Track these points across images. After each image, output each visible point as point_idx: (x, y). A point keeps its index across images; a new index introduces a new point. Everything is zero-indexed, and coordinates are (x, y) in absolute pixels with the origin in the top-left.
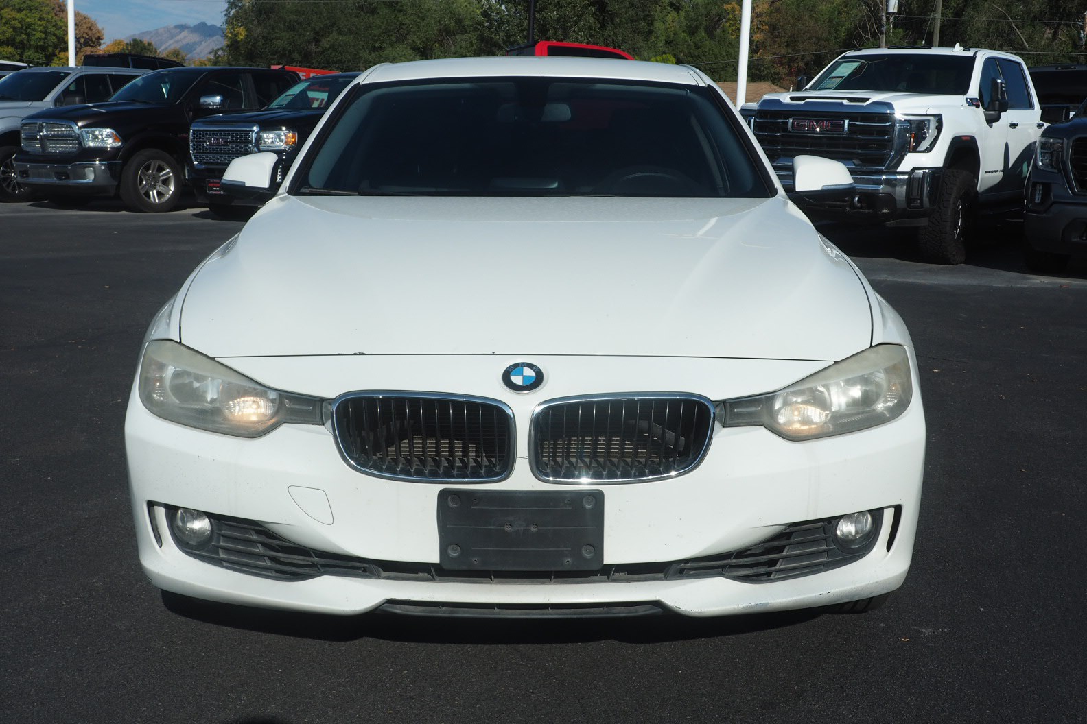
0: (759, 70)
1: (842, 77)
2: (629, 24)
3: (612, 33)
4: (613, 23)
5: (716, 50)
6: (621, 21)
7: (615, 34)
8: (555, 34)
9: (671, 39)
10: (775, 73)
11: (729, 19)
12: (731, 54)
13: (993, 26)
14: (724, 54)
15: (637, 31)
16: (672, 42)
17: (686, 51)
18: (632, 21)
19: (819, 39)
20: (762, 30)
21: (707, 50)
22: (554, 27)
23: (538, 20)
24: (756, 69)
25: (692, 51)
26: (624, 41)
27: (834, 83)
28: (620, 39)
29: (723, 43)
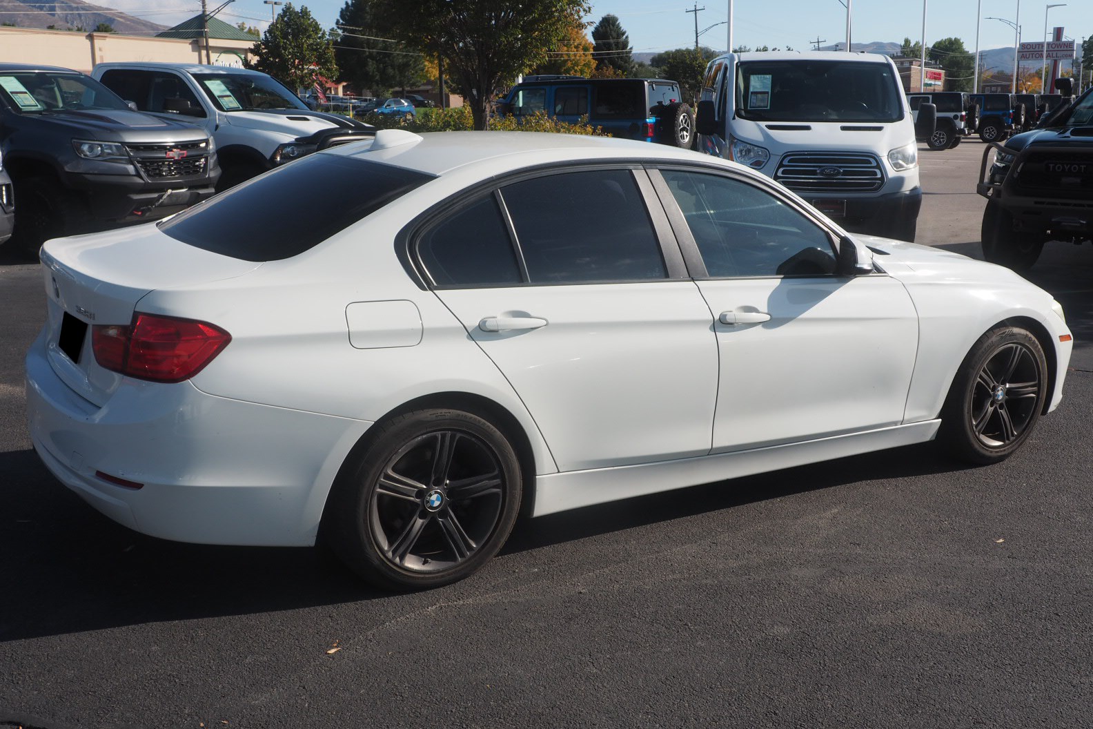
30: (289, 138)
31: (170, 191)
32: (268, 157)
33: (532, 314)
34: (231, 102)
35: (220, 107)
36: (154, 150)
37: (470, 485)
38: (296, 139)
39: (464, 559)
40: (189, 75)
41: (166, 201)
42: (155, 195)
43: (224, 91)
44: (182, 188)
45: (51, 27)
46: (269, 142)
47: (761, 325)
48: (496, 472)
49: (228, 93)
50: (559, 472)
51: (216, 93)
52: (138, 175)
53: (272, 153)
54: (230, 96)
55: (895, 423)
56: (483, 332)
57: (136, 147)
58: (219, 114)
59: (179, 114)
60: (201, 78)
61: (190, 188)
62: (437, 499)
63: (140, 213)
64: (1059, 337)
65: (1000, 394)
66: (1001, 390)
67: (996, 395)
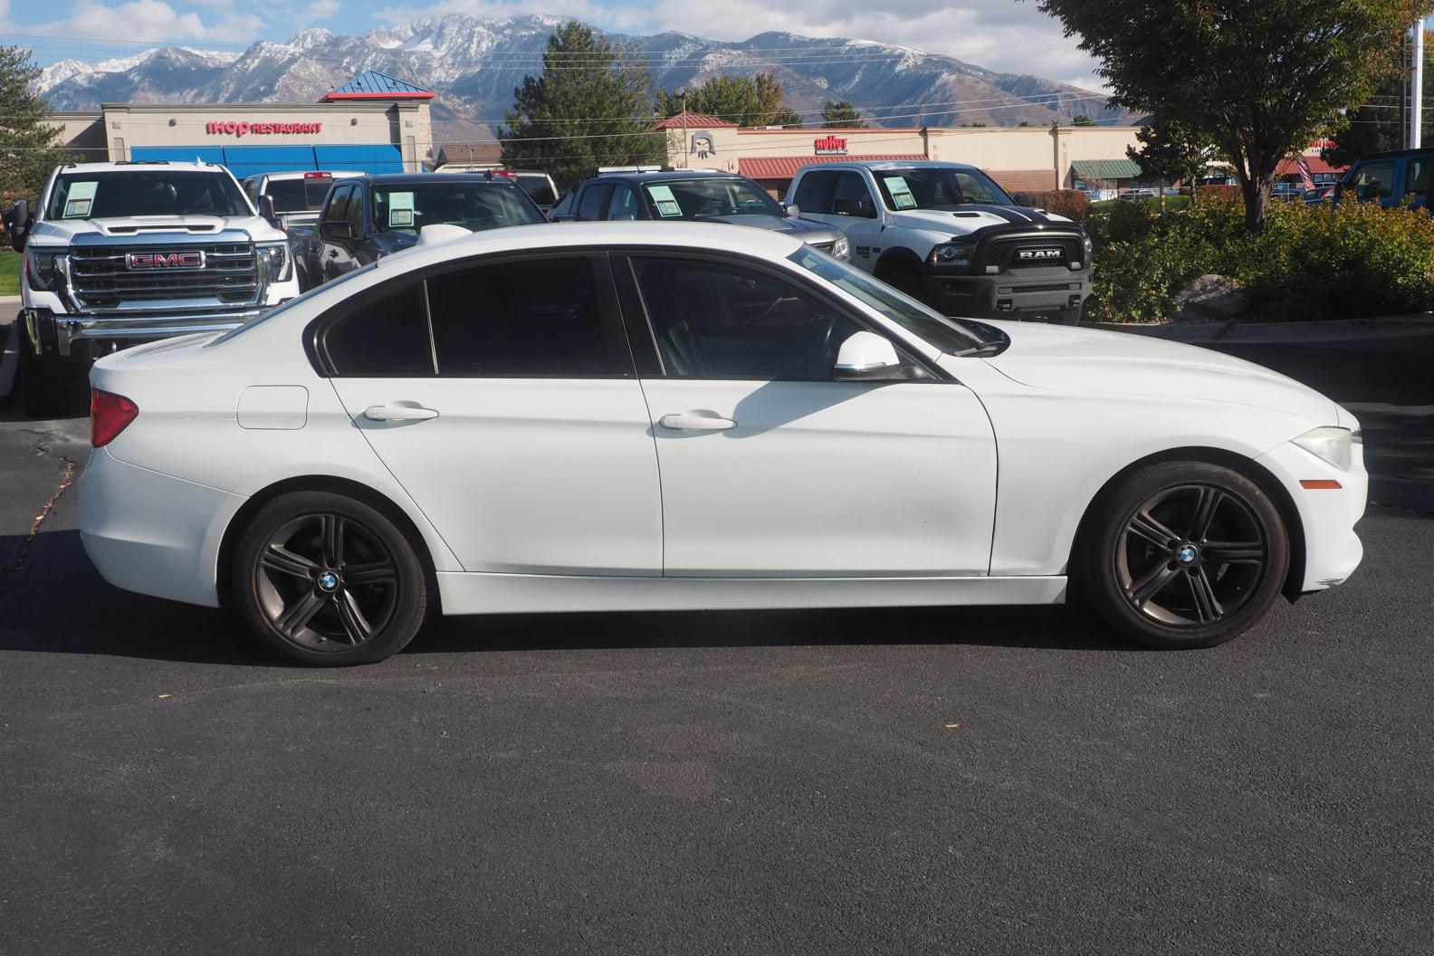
1: (89, 200)
30: (945, 238)
31: (780, 299)
32: (924, 260)
33: (423, 406)
34: (907, 200)
35: (892, 205)
37: (360, 571)
38: (953, 239)
39: (359, 644)
40: (870, 173)
43: (904, 188)
45: (1024, 125)
46: (925, 242)
47: (721, 433)
48: (388, 562)
49: (908, 190)
50: (465, 571)
51: (892, 191)
53: (927, 254)
54: (908, 193)
55: (977, 573)
56: (367, 421)
58: (887, 214)
59: (850, 215)
60: (880, 176)
62: (331, 580)
64: (1301, 481)
65: (1187, 554)
66: (1189, 548)
67: (1180, 555)
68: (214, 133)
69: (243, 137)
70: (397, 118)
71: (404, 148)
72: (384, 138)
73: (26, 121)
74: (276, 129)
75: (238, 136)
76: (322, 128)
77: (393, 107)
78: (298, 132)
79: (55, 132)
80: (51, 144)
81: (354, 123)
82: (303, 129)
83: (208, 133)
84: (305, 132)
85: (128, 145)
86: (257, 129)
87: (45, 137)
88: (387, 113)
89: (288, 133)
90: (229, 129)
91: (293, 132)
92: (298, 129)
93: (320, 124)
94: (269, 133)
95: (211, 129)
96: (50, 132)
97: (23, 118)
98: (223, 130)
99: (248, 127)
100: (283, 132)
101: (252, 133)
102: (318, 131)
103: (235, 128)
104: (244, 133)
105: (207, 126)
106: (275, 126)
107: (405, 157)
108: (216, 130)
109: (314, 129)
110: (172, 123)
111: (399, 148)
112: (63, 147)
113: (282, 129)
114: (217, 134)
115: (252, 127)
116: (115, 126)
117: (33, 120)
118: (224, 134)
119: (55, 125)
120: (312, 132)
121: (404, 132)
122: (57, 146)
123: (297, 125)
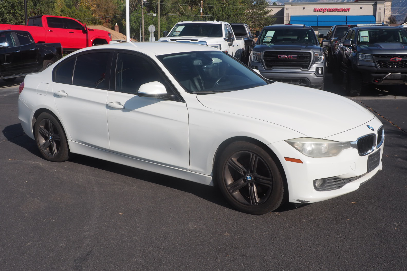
0: (95, 21)
1: (180, 31)
2: (46, 4)
3: (40, 7)
4: (39, 4)
5: (80, 14)
6: (43, 3)
7: (41, 8)
8: (18, 8)
9: (63, 10)
10: (101, 22)
11: (81, 2)
12: (86, 15)
13: (173, 6)
14: (83, 15)
15: (49, 7)
16: (63, 11)
17: (69, 14)
18: (47, 3)
19: (115, 9)
20: (94, 6)
21: (77, 14)
22: (17, 5)
23: (10, 2)
24: (94, 21)
25: (71, 14)
26: (45, 10)
27: (178, 33)
28: (43, 10)
29: (82, 11)
31: (390, 74)
33: (65, 92)
36: (385, 57)
39: (54, 156)
41: (388, 78)
42: (383, 75)
44: (398, 73)
47: (121, 110)
48: (59, 135)
50: (73, 141)
52: (376, 67)
56: (55, 95)
57: (378, 56)
61: (402, 73)
62: (51, 138)
63: (377, 81)
64: (285, 157)
65: (249, 178)
66: (249, 175)
67: (246, 177)
68: (316, 11)
69: (324, 13)
70: (376, 7)
71: (377, 17)
72: (371, 13)
73: (262, 8)
74: (335, 10)
75: (323, 12)
76: (350, 10)
77: (375, 3)
78: (342, 11)
79: (269, 11)
80: (268, 14)
81: (361, 8)
82: (344, 10)
83: (314, 11)
84: (344, 11)
85: (290, 15)
86: (329, 10)
87: (266, 13)
88: (373, 5)
89: (339, 11)
90: (321, 10)
91: (340, 11)
92: (342, 10)
93: (350, 9)
94: (333, 11)
95: (315, 10)
96: (268, 11)
97: (261, 7)
98: (319, 11)
99: (327, 10)
100: (337, 11)
101: (328, 11)
102: (349, 11)
103: (323, 10)
104: (325, 12)
105: (314, 9)
106: (335, 9)
107: (377, 20)
108: (317, 11)
109: (348, 10)
110: (304, 9)
111: (375, 17)
112: (272, 16)
113: (337, 10)
114: (317, 12)
115: (328, 10)
116: (287, 9)
117: (263, 8)
118: (319, 12)
119: (269, 9)
120: (347, 11)
121: (378, 11)
122: (270, 15)
123: (342, 9)
